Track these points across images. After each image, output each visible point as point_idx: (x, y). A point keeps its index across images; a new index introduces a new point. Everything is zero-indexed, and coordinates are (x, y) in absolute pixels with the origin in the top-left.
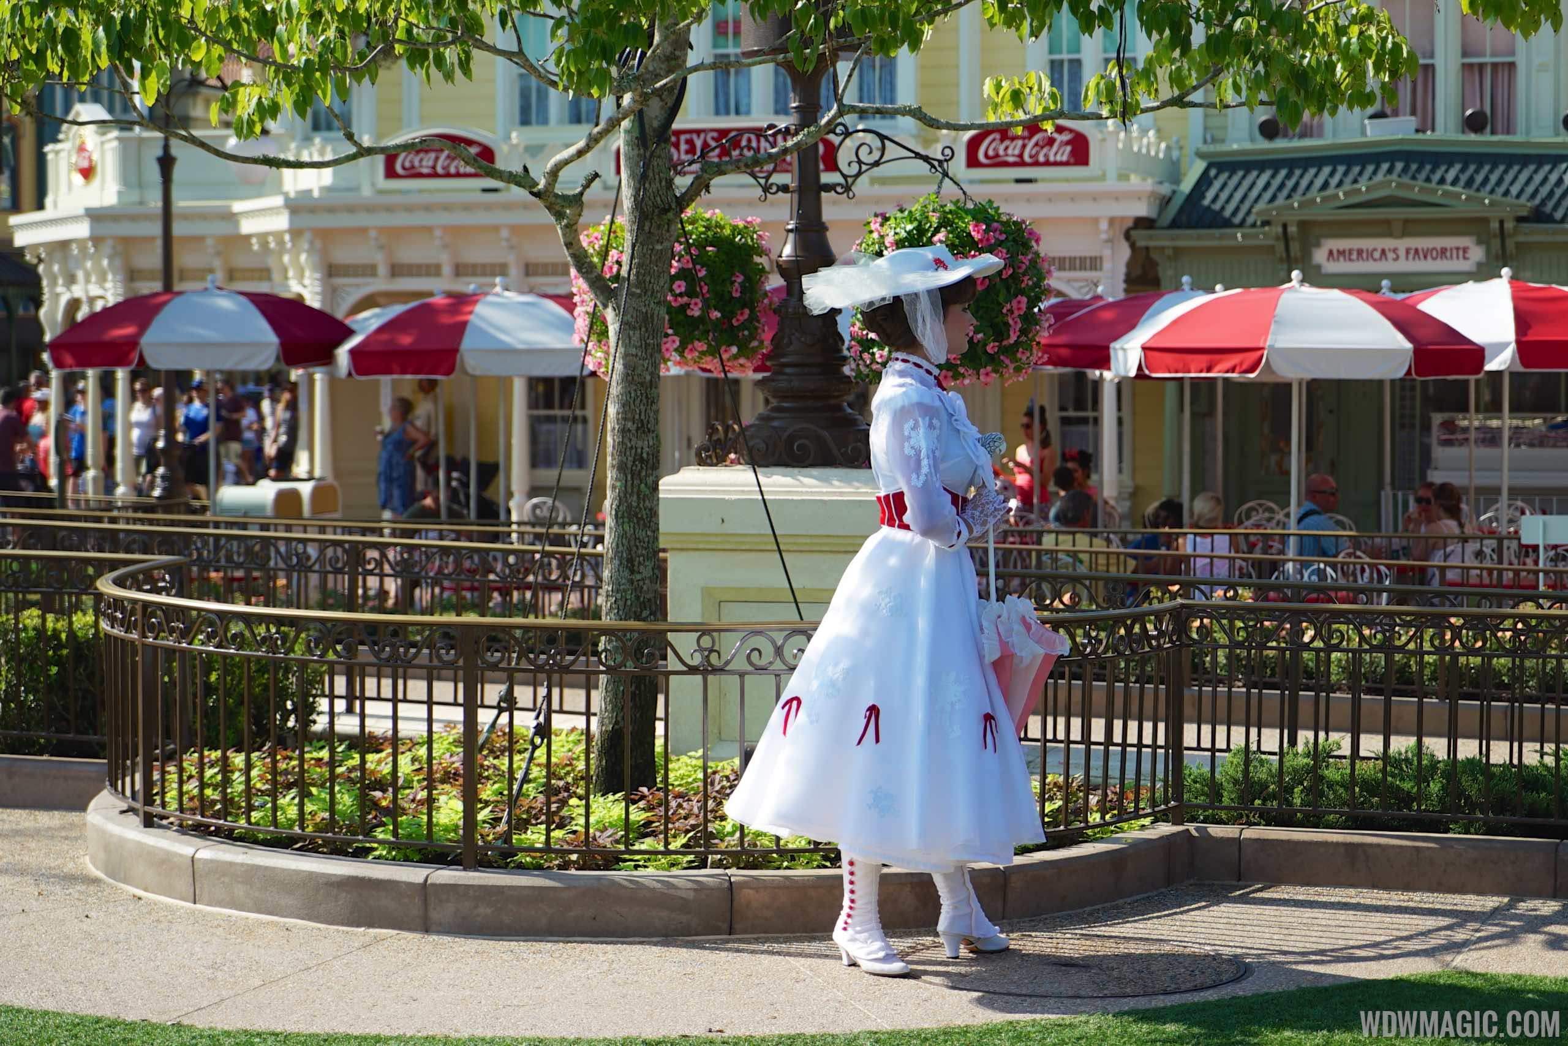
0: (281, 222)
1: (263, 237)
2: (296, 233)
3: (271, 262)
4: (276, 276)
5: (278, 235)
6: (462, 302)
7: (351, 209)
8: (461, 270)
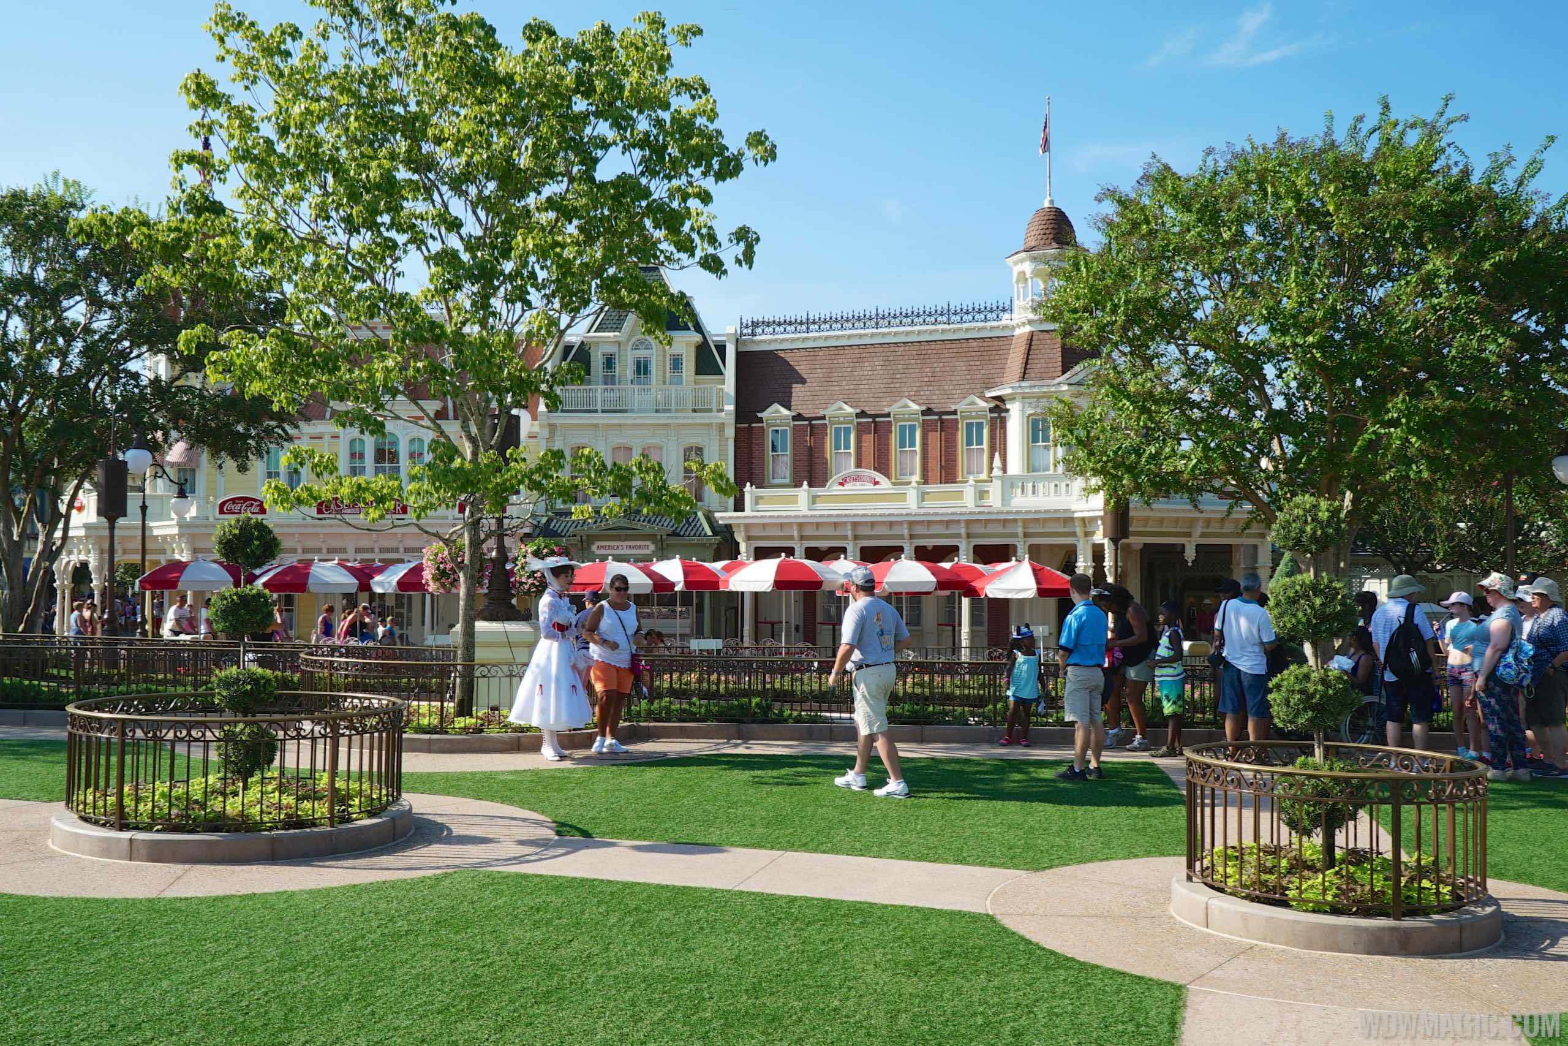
0: (175, 531)
1: (164, 537)
2: (180, 535)
3: (167, 547)
4: (169, 552)
5: (173, 536)
6: (309, 563)
7: (206, 526)
8: (305, 551)
